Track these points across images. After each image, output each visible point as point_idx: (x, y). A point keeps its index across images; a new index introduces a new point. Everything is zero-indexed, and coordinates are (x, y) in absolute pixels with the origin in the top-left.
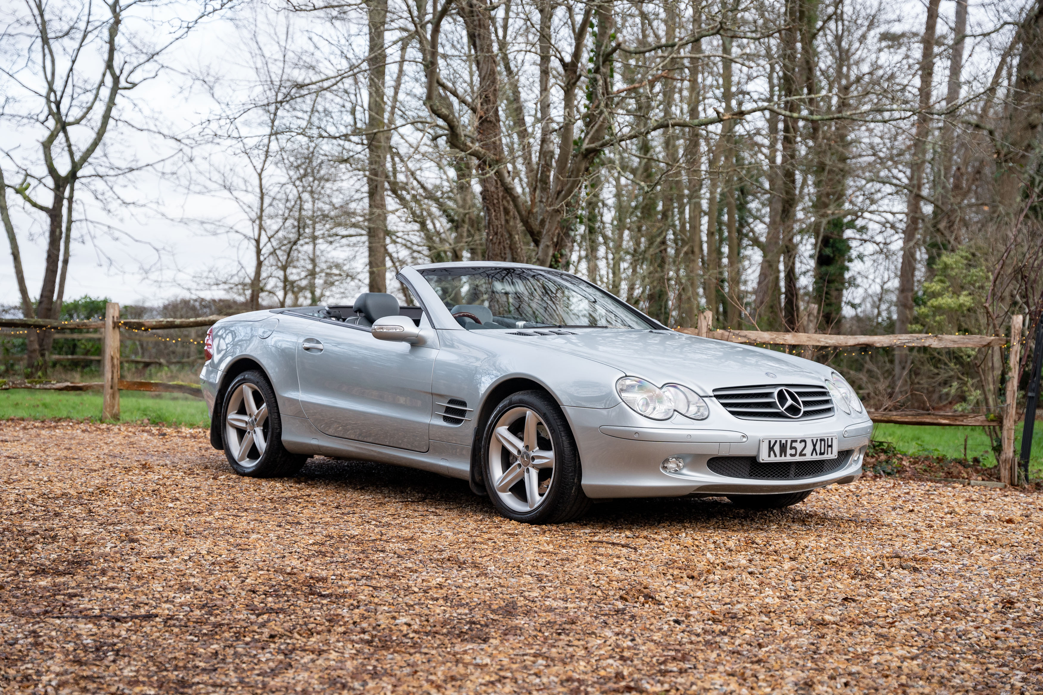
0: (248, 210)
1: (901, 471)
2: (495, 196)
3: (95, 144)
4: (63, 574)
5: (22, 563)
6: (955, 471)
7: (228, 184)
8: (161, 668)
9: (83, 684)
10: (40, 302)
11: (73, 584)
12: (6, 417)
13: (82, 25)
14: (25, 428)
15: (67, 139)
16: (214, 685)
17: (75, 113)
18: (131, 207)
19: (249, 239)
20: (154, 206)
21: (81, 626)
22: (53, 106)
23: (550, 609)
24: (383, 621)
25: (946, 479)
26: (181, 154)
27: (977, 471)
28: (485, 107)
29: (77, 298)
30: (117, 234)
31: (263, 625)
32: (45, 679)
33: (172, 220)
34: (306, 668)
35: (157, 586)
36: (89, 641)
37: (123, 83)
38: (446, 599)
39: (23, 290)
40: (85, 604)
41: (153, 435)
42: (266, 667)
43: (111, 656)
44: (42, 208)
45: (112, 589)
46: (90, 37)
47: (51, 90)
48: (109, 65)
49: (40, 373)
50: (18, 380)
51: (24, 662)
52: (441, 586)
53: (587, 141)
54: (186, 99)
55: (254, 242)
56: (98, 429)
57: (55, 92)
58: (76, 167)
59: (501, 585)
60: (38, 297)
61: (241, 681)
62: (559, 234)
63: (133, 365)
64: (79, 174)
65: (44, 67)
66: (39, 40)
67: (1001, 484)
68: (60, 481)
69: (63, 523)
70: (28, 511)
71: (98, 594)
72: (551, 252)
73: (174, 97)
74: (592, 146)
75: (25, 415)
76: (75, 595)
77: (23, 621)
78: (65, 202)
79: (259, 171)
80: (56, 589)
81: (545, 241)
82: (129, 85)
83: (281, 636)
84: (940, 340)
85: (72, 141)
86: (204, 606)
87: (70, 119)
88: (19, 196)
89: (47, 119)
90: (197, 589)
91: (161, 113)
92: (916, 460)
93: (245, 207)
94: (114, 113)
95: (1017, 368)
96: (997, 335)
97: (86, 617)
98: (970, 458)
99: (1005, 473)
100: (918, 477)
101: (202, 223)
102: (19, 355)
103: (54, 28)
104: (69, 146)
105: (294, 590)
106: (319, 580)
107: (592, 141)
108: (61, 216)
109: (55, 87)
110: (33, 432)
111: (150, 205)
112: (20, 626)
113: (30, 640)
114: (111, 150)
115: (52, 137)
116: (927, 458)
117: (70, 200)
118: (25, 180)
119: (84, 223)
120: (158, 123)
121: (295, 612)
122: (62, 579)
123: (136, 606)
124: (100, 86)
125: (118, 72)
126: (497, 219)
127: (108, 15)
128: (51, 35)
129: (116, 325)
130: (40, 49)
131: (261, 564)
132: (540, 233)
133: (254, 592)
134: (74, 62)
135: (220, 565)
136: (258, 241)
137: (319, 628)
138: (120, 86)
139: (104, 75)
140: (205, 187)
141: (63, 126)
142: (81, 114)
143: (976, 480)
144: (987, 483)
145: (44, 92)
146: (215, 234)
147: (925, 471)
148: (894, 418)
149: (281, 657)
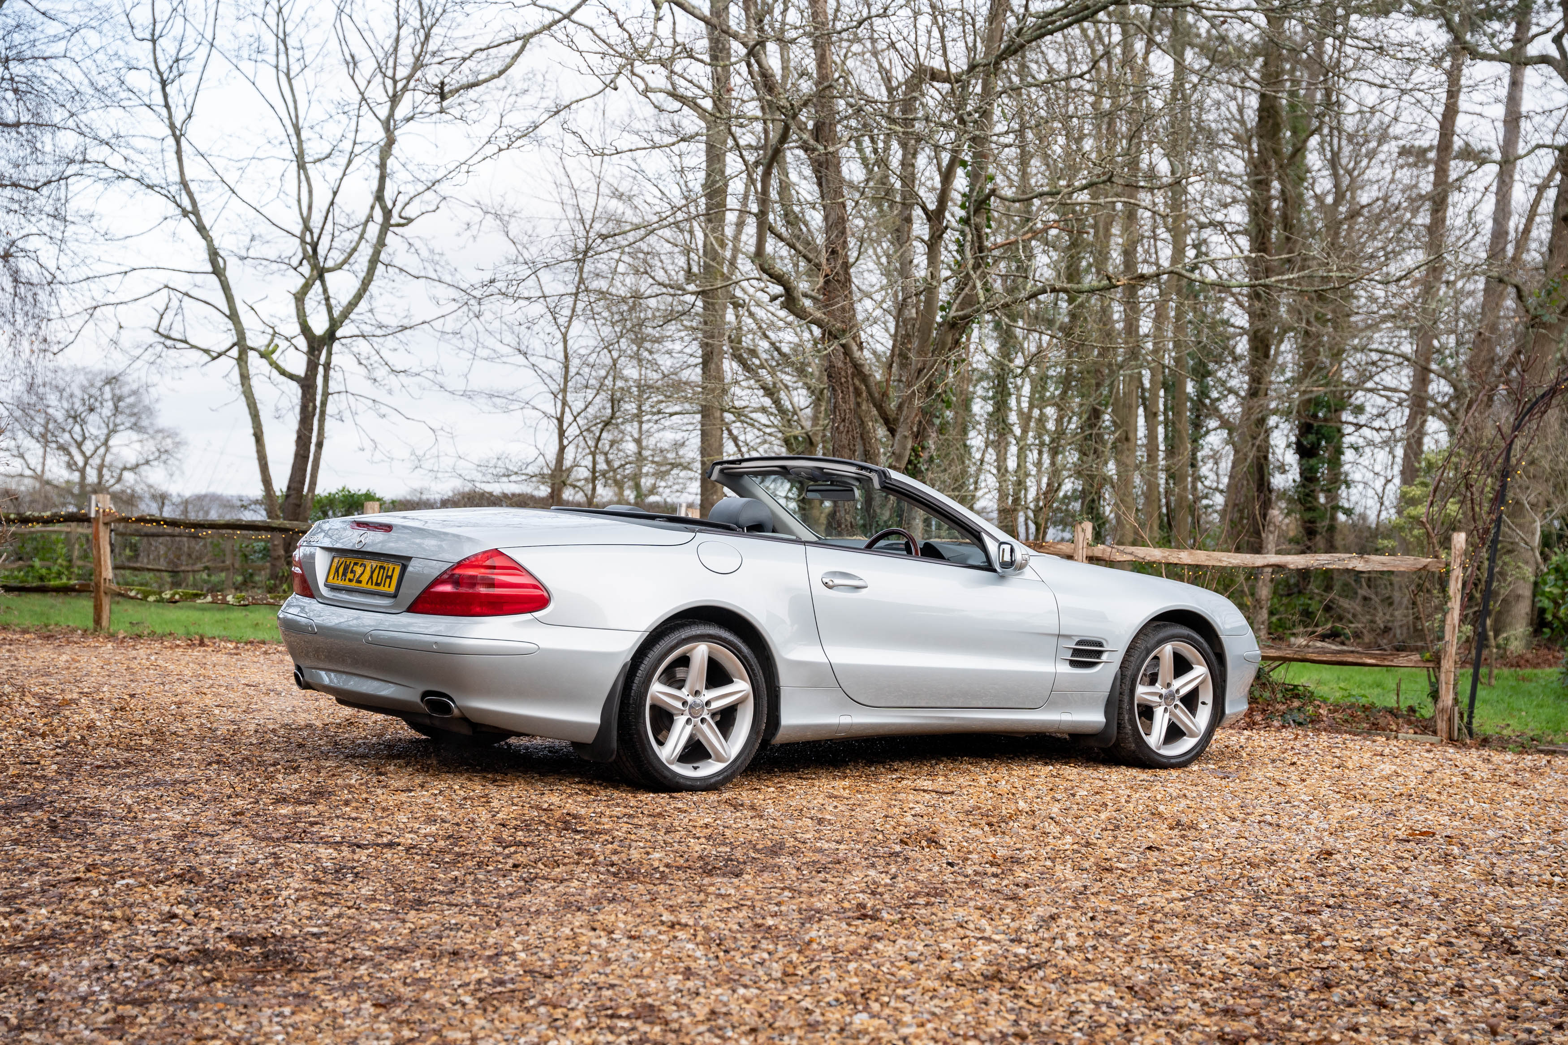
0: (548, 380)
1: (1315, 720)
2: (843, 374)
3: (359, 297)
4: (306, 803)
5: (262, 791)
6: (1382, 722)
8: (398, 889)
9: (321, 898)
10: (287, 496)
11: (316, 813)
12: (245, 639)
13: (347, 145)
14: (265, 653)
15: (325, 291)
16: (450, 905)
17: (336, 257)
19: (549, 417)
20: (431, 375)
21: (321, 850)
22: (309, 248)
23: (821, 850)
24: (635, 855)
25: (1369, 732)
26: (465, 308)
27: (1409, 723)
29: (334, 491)
30: (384, 410)
31: (508, 856)
32: (285, 893)
33: (452, 393)
34: (544, 893)
35: (402, 818)
36: (329, 865)
37: (395, 219)
38: (709, 838)
39: (267, 481)
40: (326, 831)
42: (504, 892)
43: (350, 877)
44: (292, 377)
45: (355, 819)
46: (357, 162)
47: (307, 228)
48: (379, 197)
49: (285, 586)
50: (259, 594)
51: (264, 879)
52: (707, 826)
53: (954, 307)
54: (474, 237)
55: (556, 421)
57: (312, 233)
58: (334, 324)
59: (773, 827)
60: (285, 489)
61: (477, 903)
62: (920, 422)
64: (339, 334)
65: (299, 201)
66: (294, 165)
67: (1435, 739)
68: (304, 711)
69: (306, 755)
70: (268, 742)
71: (341, 823)
72: (909, 444)
73: (458, 235)
74: (961, 313)
75: (267, 637)
76: (317, 823)
77: (263, 844)
78: (321, 369)
79: (563, 331)
80: (297, 818)
81: (903, 431)
82: (403, 221)
83: (525, 866)
84: (1367, 561)
85: (331, 292)
86: (450, 837)
87: (330, 264)
88: (264, 361)
89: (301, 263)
90: (443, 821)
92: (1336, 708)
93: (545, 376)
94: (383, 256)
95: (1459, 597)
96: (1436, 557)
97: (326, 843)
98: (1404, 706)
99: (1442, 725)
100: (1334, 728)
101: (491, 396)
102: (260, 563)
103: (314, 148)
104: (327, 299)
105: (547, 825)
106: (575, 817)
107: (962, 307)
108: (314, 386)
109: (312, 224)
110: (275, 657)
111: (425, 374)
112: (260, 849)
113: (270, 860)
114: (377, 304)
115: (307, 287)
116: (1352, 706)
117: (327, 366)
118: (272, 340)
119: (343, 395)
120: (438, 268)
121: (544, 846)
122: (304, 808)
123: (379, 835)
124: (367, 221)
125: (389, 205)
126: (845, 402)
127: (380, 135)
128: (307, 159)
130: (295, 174)
131: (516, 800)
132: (896, 420)
133: (504, 826)
134: (335, 194)
135: (472, 799)
136: (560, 421)
137: (566, 860)
138: (392, 222)
139: (372, 208)
141: (320, 273)
142: (342, 258)
143: (1407, 733)
144: (1418, 737)
145: (298, 229)
146: (506, 411)
147: (1346, 721)
148: (1309, 656)
149: (522, 884)
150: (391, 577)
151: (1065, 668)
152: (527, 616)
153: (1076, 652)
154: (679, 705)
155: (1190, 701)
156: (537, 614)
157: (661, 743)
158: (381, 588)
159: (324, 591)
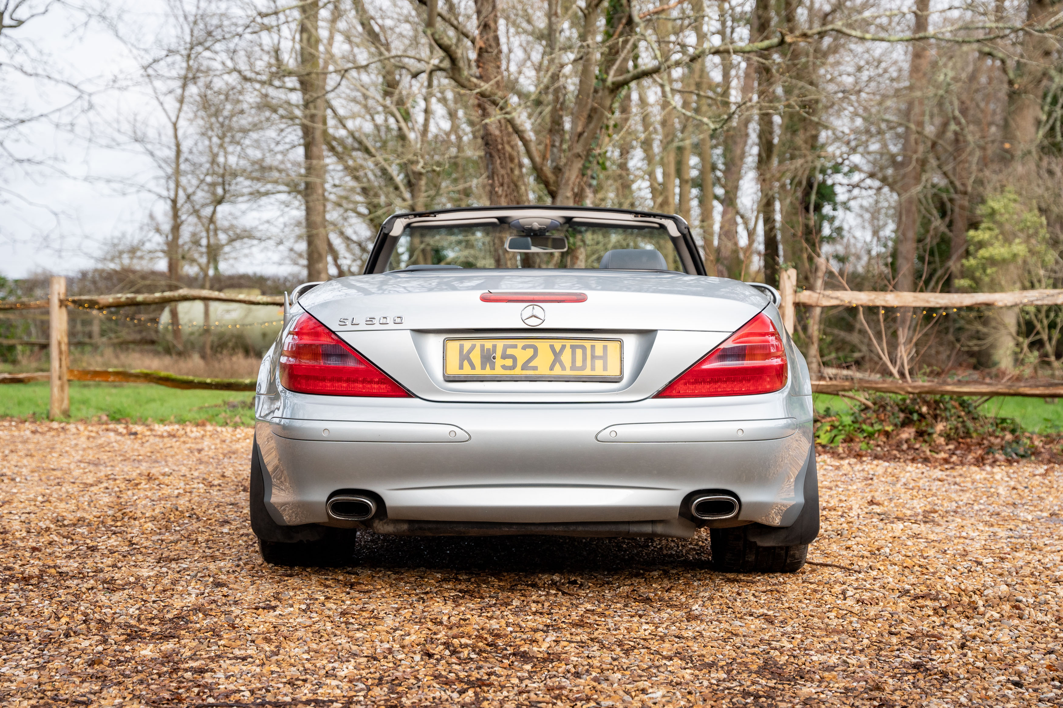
0: (162, 164)
2: (499, 140)
7: (139, 134)
18: (26, 165)
19: (164, 198)
20: (53, 163)
28: (485, 37)
41: (120, 434)
53: (612, 73)
54: (80, 39)
55: (169, 202)
56: (51, 429)
62: (579, 183)
63: (28, 348)
73: (65, 36)
74: (620, 78)
79: (174, 119)
81: (565, 192)
82: (13, 23)
91: (50, 55)
93: (160, 162)
101: (109, 181)
107: (618, 73)
111: (48, 162)
120: (47, 66)
126: (502, 168)
129: (62, 303)
140: (113, 140)
146: (124, 194)
158: (588, 372)
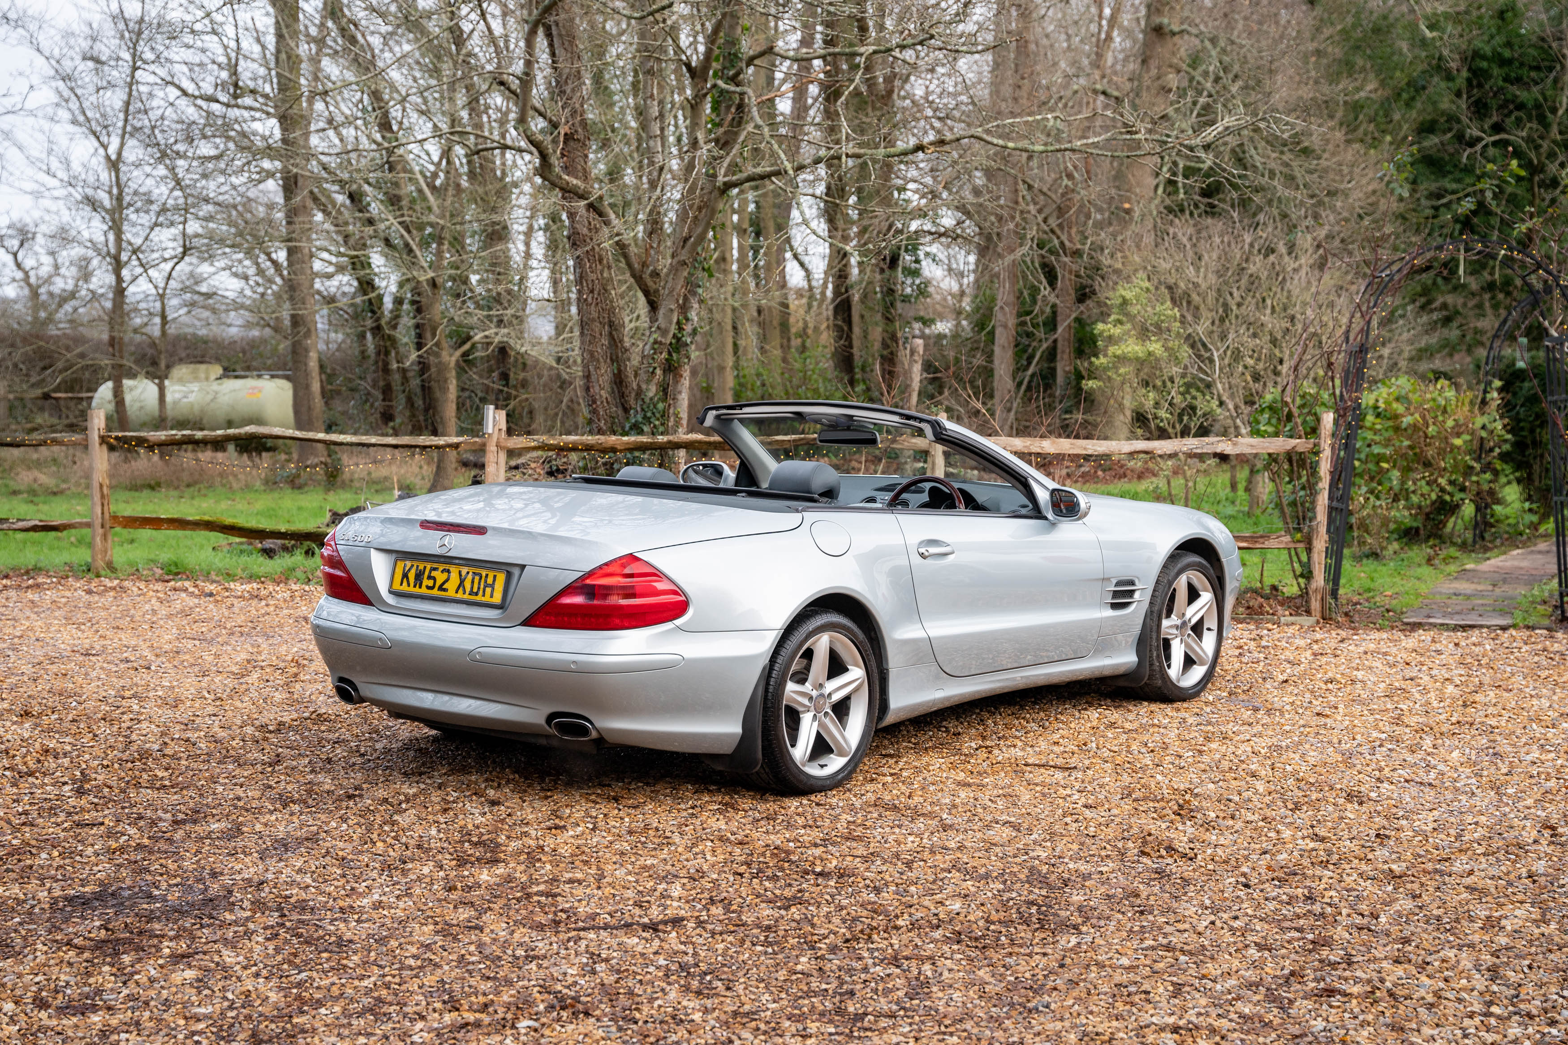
2: (588, 240)
6: (1255, 605)
27: (1281, 603)
28: (571, 121)
53: (723, 171)
62: (685, 293)
67: (1311, 620)
72: (675, 318)
74: (733, 178)
81: (668, 304)
86: (712, 900)
98: (1266, 585)
99: (1316, 605)
107: (730, 171)
126: (592, 272)
129: (103, 441)
132: (657, 292)
143: (1285, 615)
144: (1296, 618)
150: (492, 586)
151: (1110, 613)
152: (668, 626)
153: (1116, 594)
154: (806, 702)
155: (1198, 629)
156: (679, 622)
157: (793, 746)
158: (479, 598)
159: (390, 600)
